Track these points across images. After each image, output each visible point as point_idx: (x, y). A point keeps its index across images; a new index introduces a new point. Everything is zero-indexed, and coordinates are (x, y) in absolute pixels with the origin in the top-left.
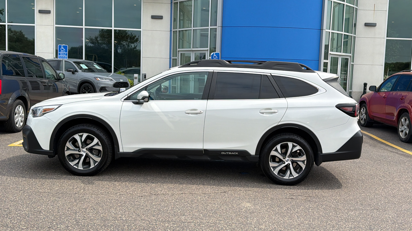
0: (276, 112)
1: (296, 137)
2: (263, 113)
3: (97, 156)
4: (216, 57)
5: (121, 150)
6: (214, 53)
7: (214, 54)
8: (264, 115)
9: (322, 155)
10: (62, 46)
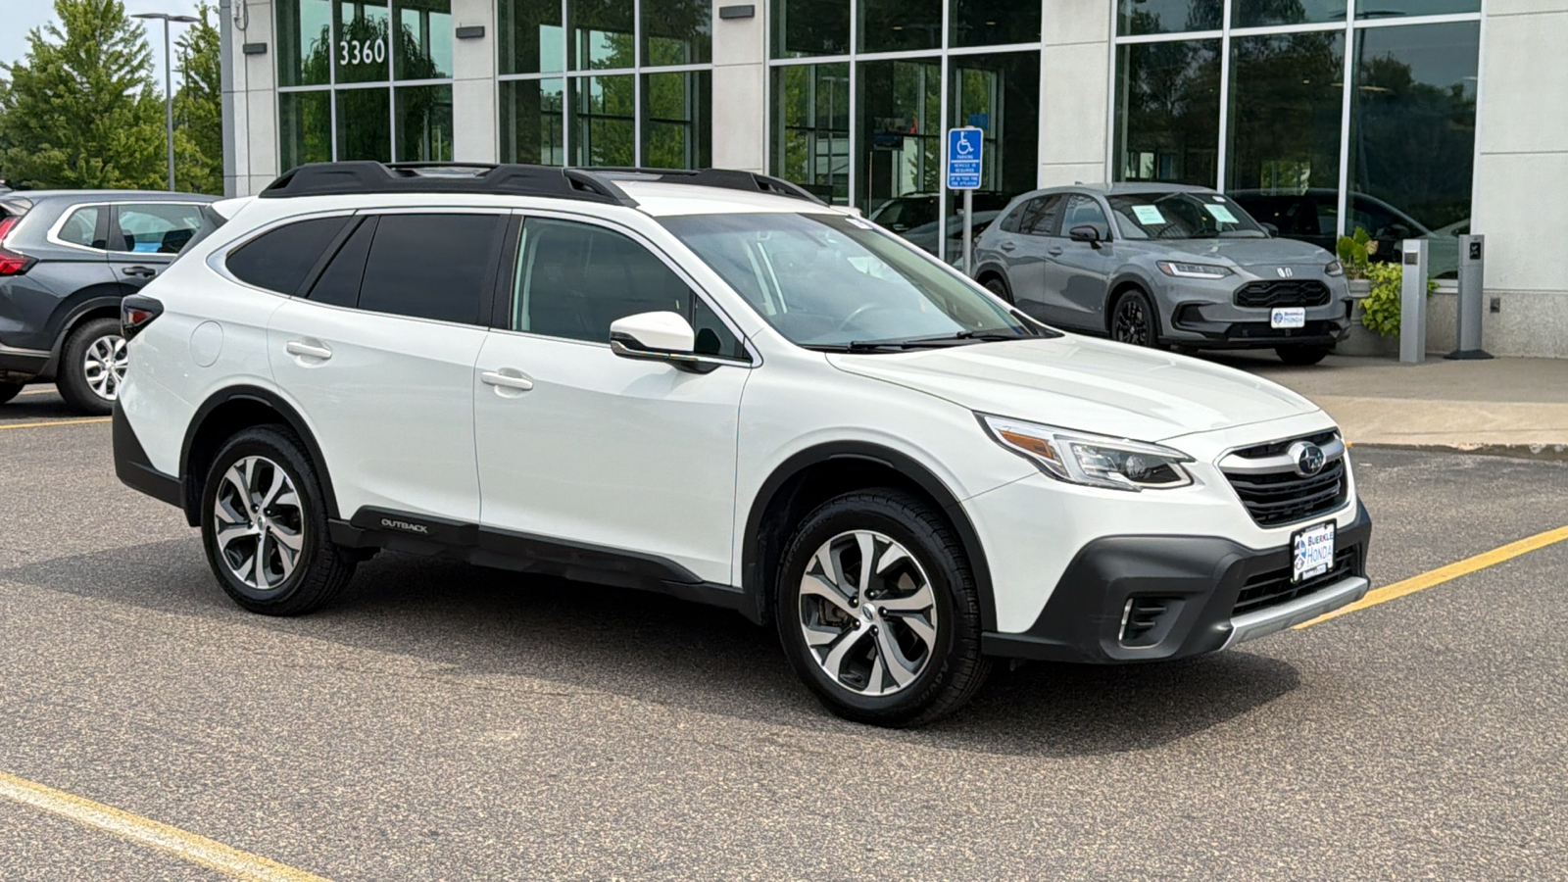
10: (962, 134)
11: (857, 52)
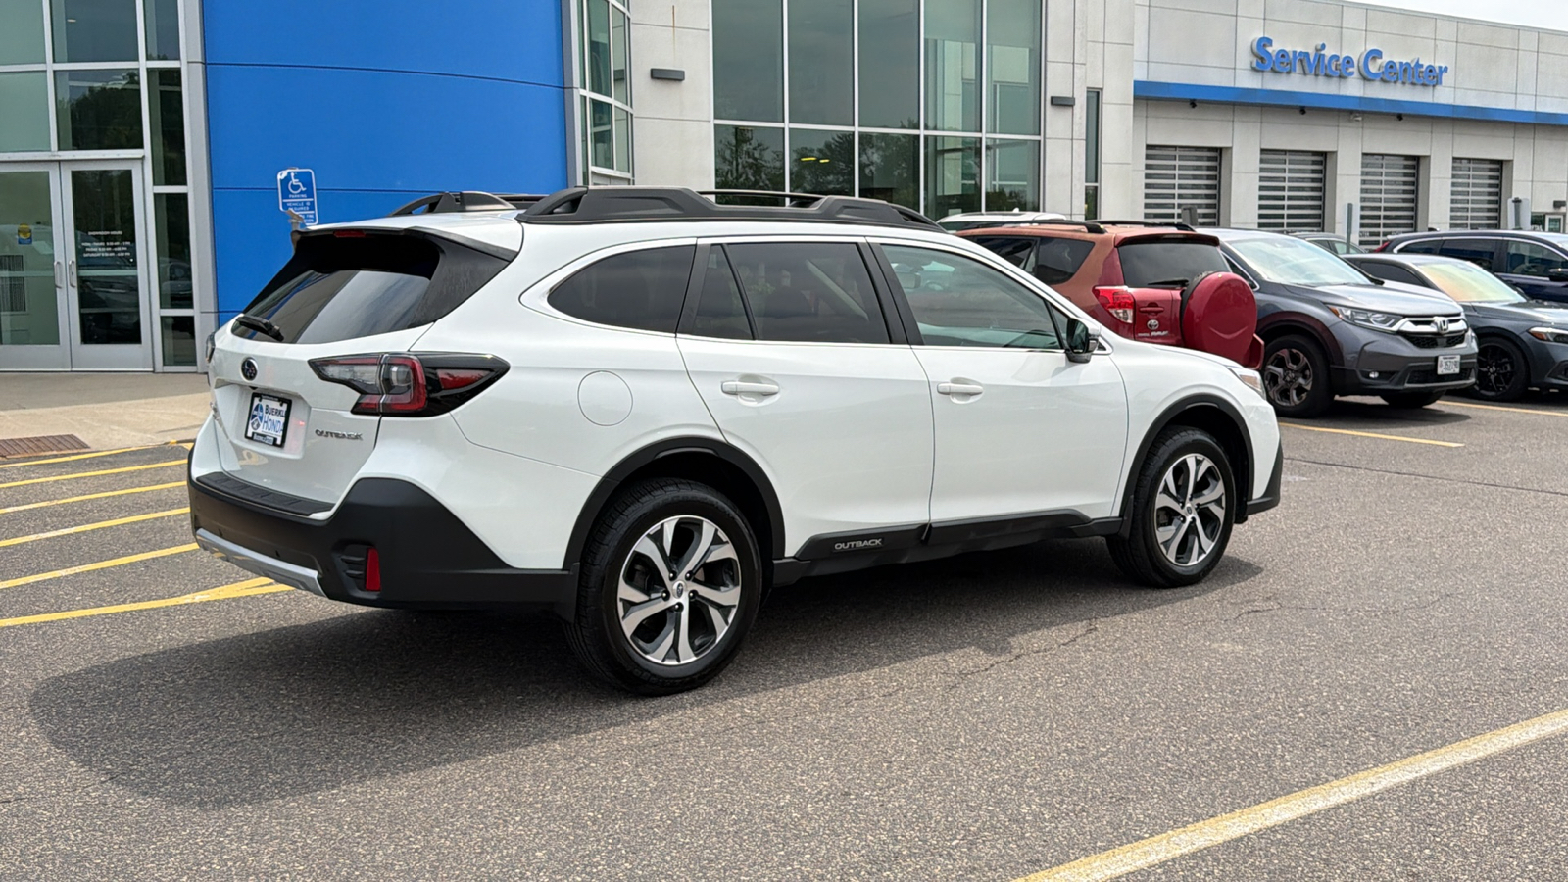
4: (298, 187)
6: (289, 173)
7: (292, 175)
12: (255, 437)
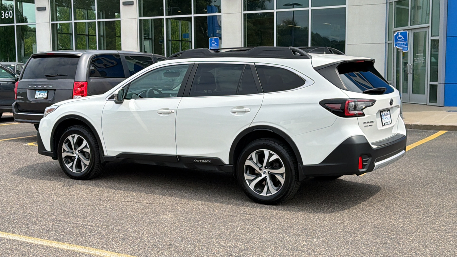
0: (248, 111)
1: (273, 142)
2: (234, 112)
3: (88, 159)
5: (106, 154)
7: (399, 33)
8: (235, 115)
9: (302, 167)
10: (213, 39)
11: (166, 15)
12: (385, 124)
